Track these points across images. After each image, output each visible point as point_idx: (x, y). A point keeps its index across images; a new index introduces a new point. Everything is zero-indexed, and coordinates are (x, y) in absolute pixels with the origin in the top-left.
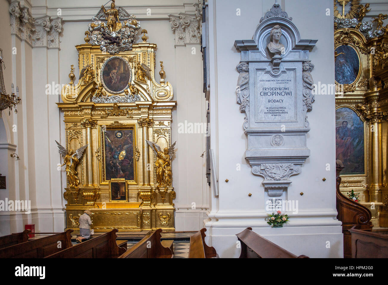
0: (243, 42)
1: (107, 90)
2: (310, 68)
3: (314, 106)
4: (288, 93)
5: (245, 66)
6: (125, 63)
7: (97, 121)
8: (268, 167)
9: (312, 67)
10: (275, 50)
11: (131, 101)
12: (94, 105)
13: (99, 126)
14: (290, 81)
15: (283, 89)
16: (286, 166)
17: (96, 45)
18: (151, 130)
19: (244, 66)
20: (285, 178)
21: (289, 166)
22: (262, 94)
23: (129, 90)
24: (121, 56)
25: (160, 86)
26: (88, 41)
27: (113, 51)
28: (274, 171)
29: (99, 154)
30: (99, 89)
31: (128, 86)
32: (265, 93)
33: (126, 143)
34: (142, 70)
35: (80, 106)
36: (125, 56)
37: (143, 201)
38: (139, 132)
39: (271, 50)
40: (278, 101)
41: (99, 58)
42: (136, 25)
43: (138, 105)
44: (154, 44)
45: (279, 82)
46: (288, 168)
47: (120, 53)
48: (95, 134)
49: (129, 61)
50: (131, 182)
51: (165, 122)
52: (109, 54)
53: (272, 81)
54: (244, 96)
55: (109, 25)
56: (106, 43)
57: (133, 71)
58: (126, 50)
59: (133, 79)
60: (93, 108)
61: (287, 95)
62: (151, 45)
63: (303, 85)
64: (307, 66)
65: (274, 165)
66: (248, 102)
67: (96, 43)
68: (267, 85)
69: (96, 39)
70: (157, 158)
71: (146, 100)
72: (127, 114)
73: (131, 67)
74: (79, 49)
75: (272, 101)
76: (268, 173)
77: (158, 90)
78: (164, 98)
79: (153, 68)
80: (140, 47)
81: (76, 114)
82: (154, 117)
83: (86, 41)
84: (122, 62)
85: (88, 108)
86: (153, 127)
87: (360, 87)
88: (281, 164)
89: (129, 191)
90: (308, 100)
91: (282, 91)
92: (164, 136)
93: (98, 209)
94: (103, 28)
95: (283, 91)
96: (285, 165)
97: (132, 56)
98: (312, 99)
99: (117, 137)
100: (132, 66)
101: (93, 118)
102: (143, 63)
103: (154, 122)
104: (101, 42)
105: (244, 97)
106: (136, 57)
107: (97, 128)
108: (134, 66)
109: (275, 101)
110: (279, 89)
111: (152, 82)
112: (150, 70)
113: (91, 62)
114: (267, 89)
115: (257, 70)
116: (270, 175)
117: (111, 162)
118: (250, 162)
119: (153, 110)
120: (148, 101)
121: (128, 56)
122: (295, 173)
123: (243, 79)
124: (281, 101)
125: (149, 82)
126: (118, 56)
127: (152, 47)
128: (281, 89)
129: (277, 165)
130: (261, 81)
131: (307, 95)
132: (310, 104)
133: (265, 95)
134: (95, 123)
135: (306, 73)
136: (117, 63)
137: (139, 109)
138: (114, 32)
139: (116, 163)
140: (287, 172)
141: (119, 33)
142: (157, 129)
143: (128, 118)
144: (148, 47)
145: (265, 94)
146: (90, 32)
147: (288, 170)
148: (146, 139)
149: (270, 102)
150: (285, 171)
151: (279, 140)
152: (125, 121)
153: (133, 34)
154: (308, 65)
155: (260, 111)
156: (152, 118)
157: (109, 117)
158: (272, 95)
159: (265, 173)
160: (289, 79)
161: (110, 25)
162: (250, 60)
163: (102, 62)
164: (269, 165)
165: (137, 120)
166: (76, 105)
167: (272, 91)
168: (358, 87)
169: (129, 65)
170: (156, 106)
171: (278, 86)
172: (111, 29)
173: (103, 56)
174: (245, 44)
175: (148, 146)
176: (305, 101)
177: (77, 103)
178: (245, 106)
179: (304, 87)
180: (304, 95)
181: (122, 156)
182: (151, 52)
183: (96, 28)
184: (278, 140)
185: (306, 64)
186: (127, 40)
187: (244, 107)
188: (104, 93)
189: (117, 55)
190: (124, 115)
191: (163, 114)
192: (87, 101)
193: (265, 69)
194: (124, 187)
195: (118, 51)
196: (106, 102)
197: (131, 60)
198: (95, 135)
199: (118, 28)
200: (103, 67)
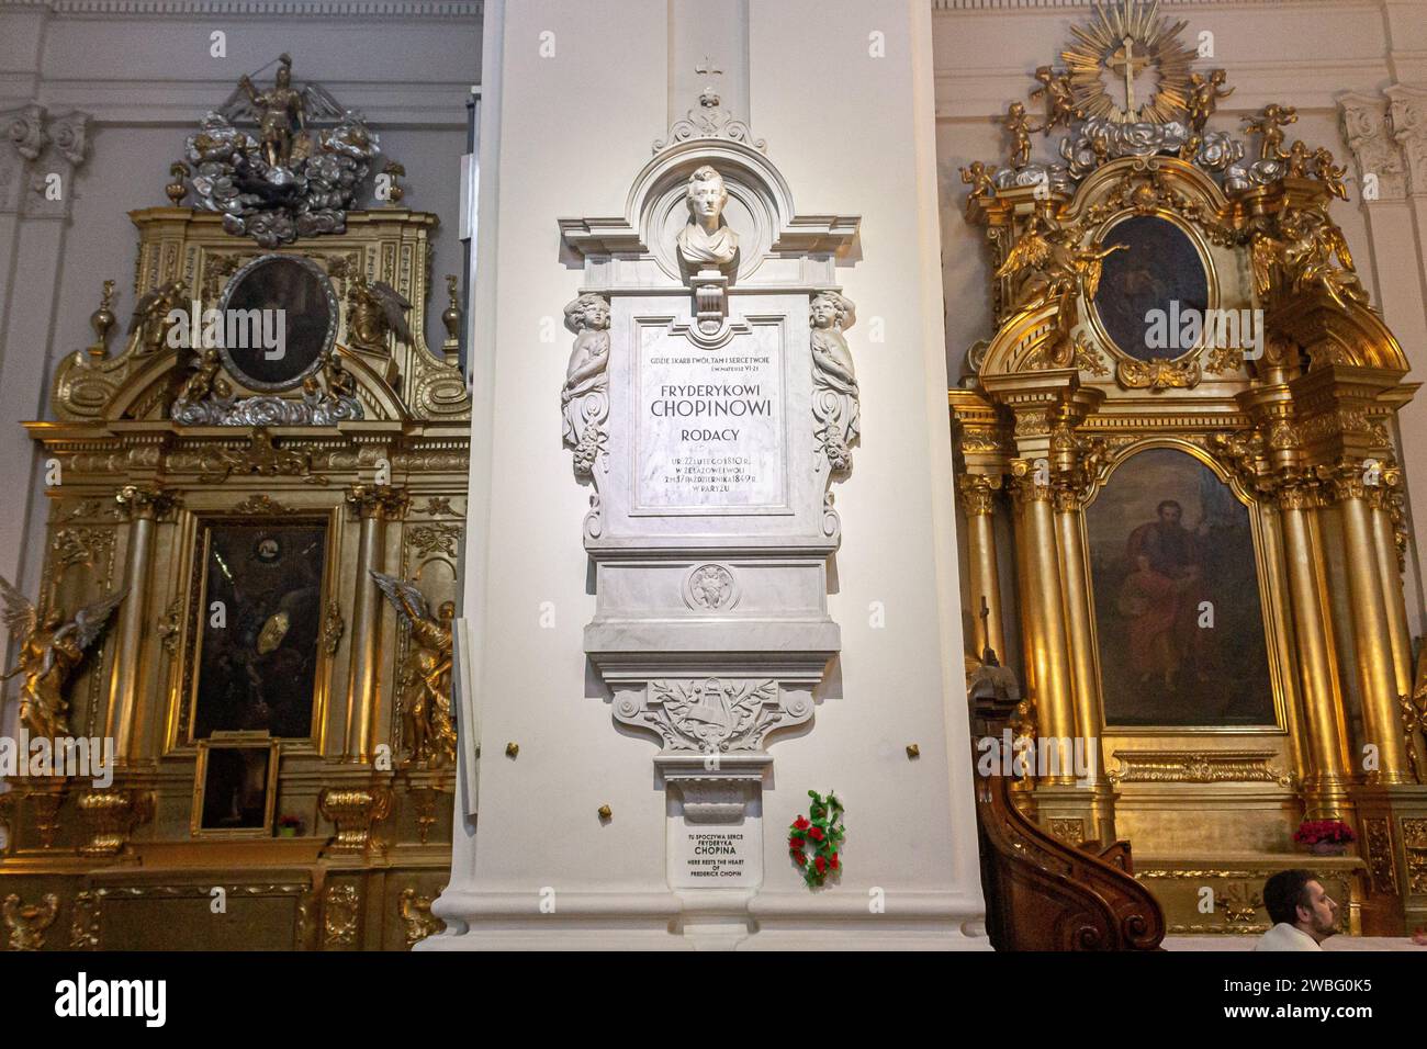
0: (585, 224)
1: (235, 378)
2: (838, 316)
3: (856, 455)
4: (757, 404)
5: (595, 309)
6: (313, 281)
7: (184, 492)
8: (674, 695)
9: (845, 309)
10: (699, 253)
11: (325, 418)
12: (176, 430)
13: (188, 515)
14: (766, 360)
15: (738, 391)
16: (747, 692)
17: (209, 212)
18: (395, 532)
19: (591, 306)
20: (746, 742)
21: (761, 693)
22: (659, 408)
23: (320, 377)
24: (301, 252)
25: (441, 365)
26: (176, 197)
27: (271, 236)
28: (697, 712)
29: (172, 627)
30: (201, 371)
31: (320, 362)
32: (670, 405)
33: (296, 581)
34: (371, 305)
35: (118, 435)
36: (318, 255)
37: (338, 831)
38: (348, 540)
39: (687, 251)
40: (717, 436)
41: (215, 257)
42: (365, 144)
43: (347, 435)
44: (427, 215)
45: (725, 365)
46: (758, 700)
47: (296, 244)
48: (167, 544)
49: (332, 273)
50: (294, 747)
51: (453, 499)
52: (256, 244)
53: (698, 361)
54: (587, 417)
55: (264, 145)
56: (245, 206)
57: (344, 307)
58: (320, 234)
59: (340, 338)
60: (172, 444)
61: (752, 412)
62: (414, 219)
63: (813, 377)
64: (826, 306)
65: (698, 684)
66: (602, 438)
67: (209, 203)
68: (680, 376)
69: (209, 190)
70: (414, 645)
71: (383, 418)
72: (306, 469)
73: (338, 294)
74: (142, 226)
75: (696, 435)
76: (675, 719)
77: (437, 380)
78: (455, 410)
79: (421, 299)
80: (374, 223)
81: (100, 464)
82: (411, 479)
83: (172, 197)
84: (305, 274)
85: (152, 444)
86: (406, 519)
87: (1217, 369)
88: (727, 684)
89: (285, 784)
90: (830, 430)
91: (734, 398)
92: (446, 556)
93: (139, 869)
94: (242, 152)
95: (737, 398)
96: (746, 684)
97: (344, 254)
98: (849, 426)
99: (259, 556)
100: (343, 292)
101: (167, 480)
102: (384, 281)
103: (411, 499)
104: (227, 199)
105: (586, 422)
106: (359, 258)
107: (180, 520)
108: (348, 289)
109: (707, 437)
110: (722, 391)
111: (414, 350)
112: (407, 307)
113: (185, 273)
114: (678, 392)
115: (643, 321)
116: (683, 726)
117: (222, 662)
118: (605, 675)
119: (411, 453)
120: (388, 418)
121: (330, 254)
122: (786, 720)
123: (585, 354)
124: (728, 435)
125: (399, 351)
126: (287, 253)
127: (421, 225)
128: (730, 391)
129: (713, 687)
130: (655, 361)
131: (826, 413)
132: (839, 446)
133: (670, 411)
134: (173, 502)
135: (823, 337)
136: (283, 276)
137: (354, 449)
138: (279, 169)
139: (244, 666)
140: (753, 716)
141: (299, 172)
142: (420, 525)
143: (307, 482)
144: (405, 224)
145: (673, 409)
146: (193, 164)
147: (756, 709)
148: (372, 566)
149: (689, 437)
150: (746, 713)
151: (717, 583)
152: (294, 497)
153: (349, 176)
154: (830, 303)
155: (648, 472)
156: (402, 486)
157: (233, 479)
158: (697, 412)
159: (664, 720)
160: (761, 355)
161: (269, 144)
162: (615, 287)
163: (227, 272)
164: (677, 685)
165: (342, 493)
166: (103, 432)
167: (696, 397)
168: (1210, 368)
169: (331, 287)
170: (421, 439)
171: (719, 379)
172: (272, 156)
173: (231, 253)
174: (596, 232)
175: (380, 595)
176: (822, 436)
177: (103, 424)
178: (589, 454)
179: (817, 382)
180: (818, 414)
181: (270, 637)
182: (415, 243)
183: (214, 151)
184: (713, 583)
185: (821, 301)
186: (325, 198)
187: (585, 458)
188: (222, 386)
189: (288, 248)
190: (294, 470)
191: (446, 469)
192: (149, 417)
193: (669, 320)
194: (263, 768)
195: (290, 236)
196: (228, 419)
197: (337, 268)
198: (169, 548)
199: (298, 155)
200: (226, 291)
